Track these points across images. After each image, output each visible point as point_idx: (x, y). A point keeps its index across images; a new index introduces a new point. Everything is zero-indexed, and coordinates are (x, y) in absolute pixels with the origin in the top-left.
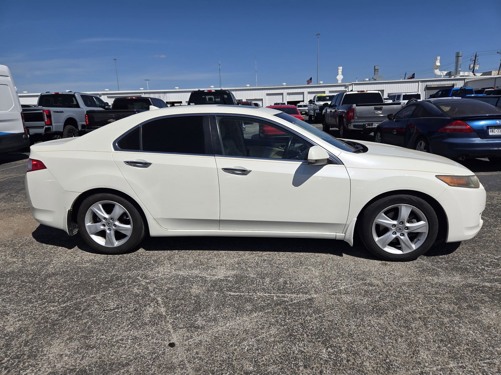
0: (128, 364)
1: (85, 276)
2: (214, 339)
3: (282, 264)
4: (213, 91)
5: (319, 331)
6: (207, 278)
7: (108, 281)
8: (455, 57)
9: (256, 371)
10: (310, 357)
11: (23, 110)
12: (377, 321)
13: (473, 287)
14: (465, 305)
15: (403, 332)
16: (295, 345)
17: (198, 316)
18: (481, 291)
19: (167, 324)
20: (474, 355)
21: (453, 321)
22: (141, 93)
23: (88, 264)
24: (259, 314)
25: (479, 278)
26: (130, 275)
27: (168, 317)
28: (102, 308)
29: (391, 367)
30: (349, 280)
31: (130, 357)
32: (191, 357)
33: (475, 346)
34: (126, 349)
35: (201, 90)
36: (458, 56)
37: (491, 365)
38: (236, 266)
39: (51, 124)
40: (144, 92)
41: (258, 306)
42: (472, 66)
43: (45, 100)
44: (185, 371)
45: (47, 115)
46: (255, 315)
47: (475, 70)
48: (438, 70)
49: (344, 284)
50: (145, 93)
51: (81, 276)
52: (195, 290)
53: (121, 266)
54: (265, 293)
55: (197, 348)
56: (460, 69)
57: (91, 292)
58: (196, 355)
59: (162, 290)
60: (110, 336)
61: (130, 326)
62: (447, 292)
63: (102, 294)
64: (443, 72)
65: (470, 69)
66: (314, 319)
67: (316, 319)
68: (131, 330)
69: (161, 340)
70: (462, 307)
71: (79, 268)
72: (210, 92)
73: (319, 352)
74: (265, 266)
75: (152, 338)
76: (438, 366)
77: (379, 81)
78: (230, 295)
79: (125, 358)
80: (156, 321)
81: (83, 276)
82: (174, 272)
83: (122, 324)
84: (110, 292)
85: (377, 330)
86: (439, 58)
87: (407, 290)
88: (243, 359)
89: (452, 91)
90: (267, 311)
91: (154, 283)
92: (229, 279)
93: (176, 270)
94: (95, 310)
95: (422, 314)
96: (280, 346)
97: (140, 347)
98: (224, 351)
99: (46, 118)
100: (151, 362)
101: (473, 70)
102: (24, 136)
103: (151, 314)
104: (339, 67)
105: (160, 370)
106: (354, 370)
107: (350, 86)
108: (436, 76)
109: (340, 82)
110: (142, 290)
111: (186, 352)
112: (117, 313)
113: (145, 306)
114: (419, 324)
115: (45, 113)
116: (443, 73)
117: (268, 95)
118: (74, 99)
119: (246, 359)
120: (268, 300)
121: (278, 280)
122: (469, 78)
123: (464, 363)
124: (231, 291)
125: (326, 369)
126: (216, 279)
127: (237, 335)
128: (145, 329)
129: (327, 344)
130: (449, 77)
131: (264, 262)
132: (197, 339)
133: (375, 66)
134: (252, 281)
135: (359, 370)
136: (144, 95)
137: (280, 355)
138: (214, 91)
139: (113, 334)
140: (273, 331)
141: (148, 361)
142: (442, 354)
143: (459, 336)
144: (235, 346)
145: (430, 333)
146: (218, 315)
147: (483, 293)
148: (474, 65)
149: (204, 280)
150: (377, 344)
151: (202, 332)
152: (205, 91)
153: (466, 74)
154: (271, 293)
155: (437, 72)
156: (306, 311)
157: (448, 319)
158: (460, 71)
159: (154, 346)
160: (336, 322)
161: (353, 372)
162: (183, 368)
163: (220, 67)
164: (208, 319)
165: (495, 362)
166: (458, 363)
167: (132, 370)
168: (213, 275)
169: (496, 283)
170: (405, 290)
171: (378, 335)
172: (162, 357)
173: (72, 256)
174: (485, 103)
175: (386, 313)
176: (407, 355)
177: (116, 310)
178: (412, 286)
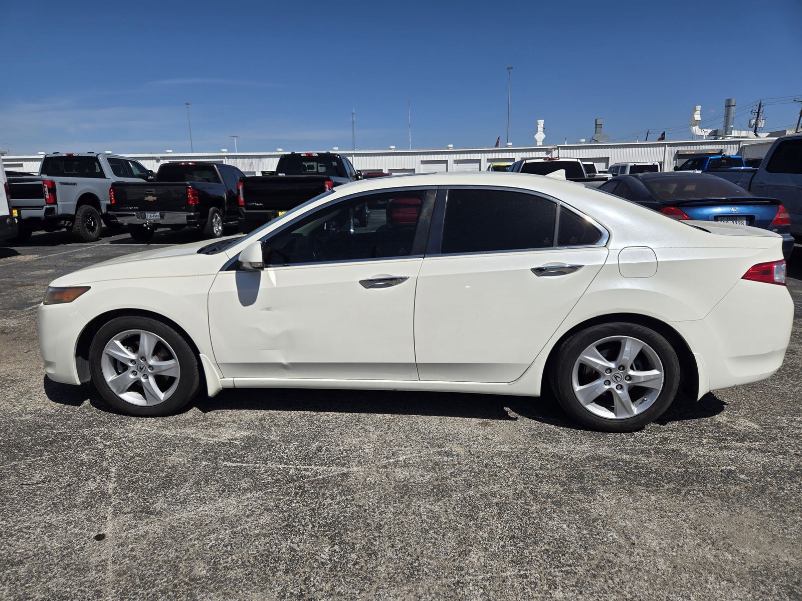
0: (21, 562)
1: (16, 433)
2: (169, 530)
3: (328, 421)
4: (314, 155)
5: (334, 521)
6: (202, 440)
7: (47, 442)
8: (725, 107)
9: (208, 577)
10: (301, 557)
11: (9, 181)
12: (430, 507)
13: (602, 460)
14: (575, 486)
15: (461, 524)
16: (287, 540)
17: (161, 495)
18: (612, 466)
19: (108, 507)
20: (550, 560)
21: (545, 509)
22: (223, 157)
23: (29, 417)
24: (255, 495)
25: (617, 448)
26: (85, 433)
27: (115, 496)
28: (19, 481)
29: (416, 573)
30: (419, 447)
31: (28, 552)
32: (121, 555)
33: (559, 547)
34: (29, 541)
35: (296, 152)
36: (728, 106)
37: (569, 575)
38: (257, 423)
39: (55, 203)
40: (226, 156)
41: (260, 482)
42: (753, 121)
43: (51, 165)
44: (102, 575)
45: (48, 188)
46: (249, 495)
47: (758, 129)
48: (697, 127)
49: (409, 452)
50: (228, 157)
51: (11, 434)
52: (176, 458)
53: (79, 421)
54: (280, 464)
55: (136, 542)
56: (732, 126)
57: (15, 457)
58: (130, 552)
59: (123, 456)
60: (14, 522)
61: (49, 508)
62: (559, 467)
63: (29, 460)
64: (705, 130)
65: (750, 126)
66: (336, 502)
67: (339, 503)
68: (49, 514)
69: (88, 530)
70: (569, 489)
71: (13, 422)
72: (309, 155)
73: (317, 551)
74: (302, 423)
75: (75, 527)
76: (488, 573)
77: (603, 143)
78: (225, 466)
79: (20, 553)
80: (93, 502)
81: (14, 434)
82: (155, 431)
83: (39, 505)
84: (44, 458)
85: (422, 520)
86: (699, 108)
87: (499, 463)
88: (197, 559)
89: (708, 161)
90: (269, 491)
91: (117, 446)
92: (235, 442)
93: (160, 427)
94: (9, 483)
95: (504, 498)
96: (263, 540)
97: (50, 539)
98: (175, 548)
99: (47, 193)
100: (57, 561)
101: (756, 128)
102: (8, 220)
103: (89, 492)
104: (539, 121)
105: (66, 572)
106: (358, 576)
107: (555, 151)
108: (693, 136)
109: (540, 143)
110: (94, 456)
111: (116, 547)
112: (39, 488)
113: (86, 480)
114: (492, 512)
115: (46, 185)
116: (705, 132)
117: (423, 162)
118: (96, 164)
119: (203, 558)
120: (279, 474)
121: (310, 446)
122: (746, 141)
123: (530, 570)
124: (229, 460)
125: (317, 575)
126: (215, 442)
127: (207, 524)
128: (70, 513)
129: (337, 539)
130: (714, 139)
131: (301, 419)
132: (142, 529)
133: (596, 120)
134: (269, 446)
135: (366, 577)
136: (227, 160)
137: (258, 554)
138: (317, 155)
139: (19, 519)
140: (266, 519)
141: (53, 559)
142: (503, 557)
143: (544, 531)
144: (195, 541)
145: (501, 525)
146: (192, 496)
147: (613, 470)
148: (757, 119)
149: (196, 443)
150: (413, 540)
151: (157, 519)
152: (302, 155)
153: (743, 133)
154: (288, 465)
155: (696, 130)
156: (329, 491)
157: (539, 506)
158: (732, 129)
159: (72, 539)
160: (367, 508)
161: (355, 580)
162: (100, 571)
163: (354, 118)
164: (174, 500)
165: (577, 571)
166: (520, 570)
167: (23, 571)
168: (214, 437)
169: (640, 456)
170: (496, 463)
171: (421, 528)
172: (76, 554)
173: (11, 404)
174: (724, 180)
175: (450, 496)
176: (449, 557)
177: (40, 485)
178: (509, 456)
